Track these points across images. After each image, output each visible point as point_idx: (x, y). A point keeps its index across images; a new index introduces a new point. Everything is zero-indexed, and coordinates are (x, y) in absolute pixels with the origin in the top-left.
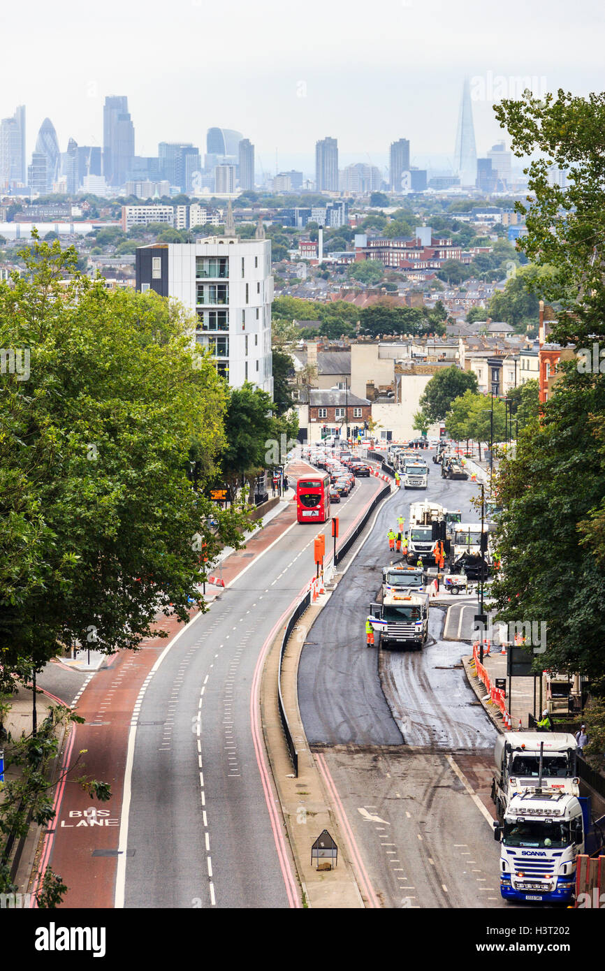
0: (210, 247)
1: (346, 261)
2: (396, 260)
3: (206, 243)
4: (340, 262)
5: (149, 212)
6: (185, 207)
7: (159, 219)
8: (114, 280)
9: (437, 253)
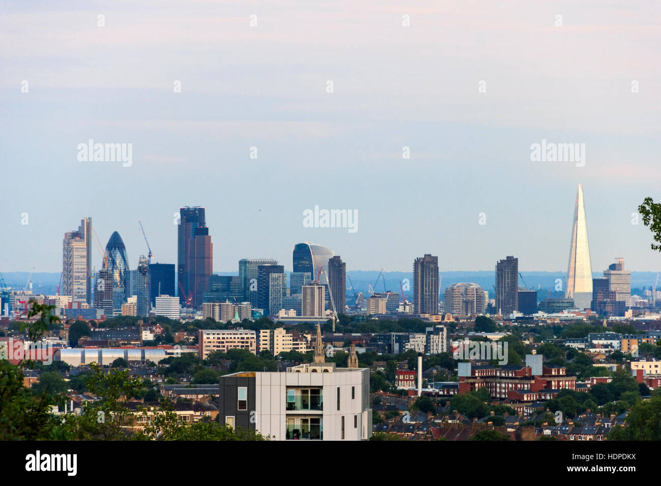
0: (302, 376)
1: (448, 392)
2: (503, 391)
3: (298, 371)
4: (441, 393)
5: (229, 336)
6: (268, 331)
7: (240, 344)
8: (192, 412)
9: (549, 383)
